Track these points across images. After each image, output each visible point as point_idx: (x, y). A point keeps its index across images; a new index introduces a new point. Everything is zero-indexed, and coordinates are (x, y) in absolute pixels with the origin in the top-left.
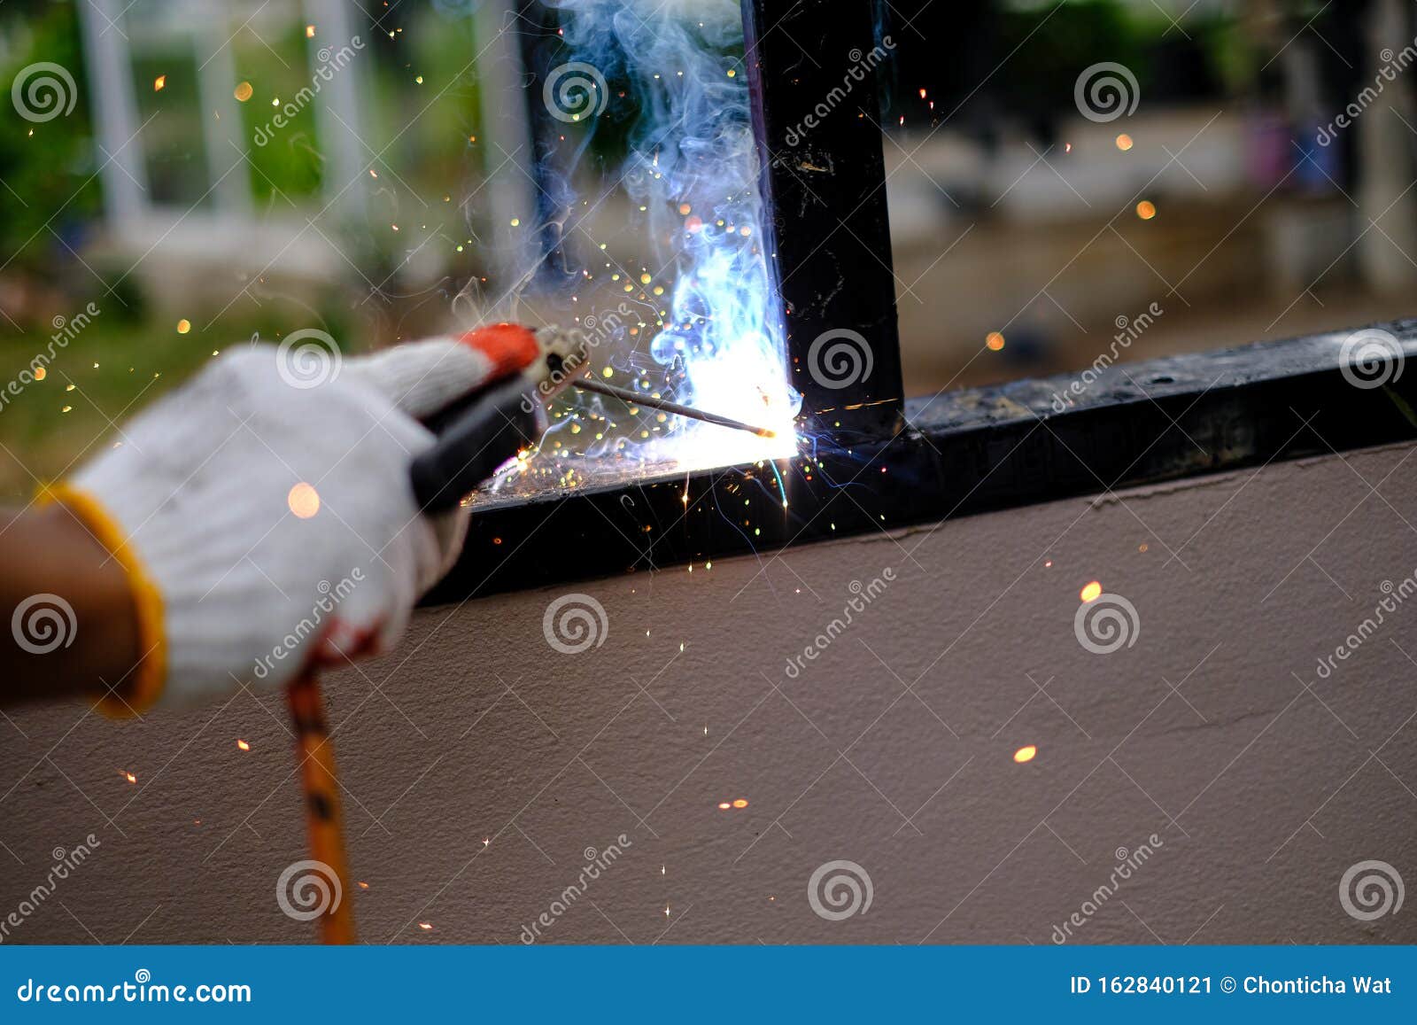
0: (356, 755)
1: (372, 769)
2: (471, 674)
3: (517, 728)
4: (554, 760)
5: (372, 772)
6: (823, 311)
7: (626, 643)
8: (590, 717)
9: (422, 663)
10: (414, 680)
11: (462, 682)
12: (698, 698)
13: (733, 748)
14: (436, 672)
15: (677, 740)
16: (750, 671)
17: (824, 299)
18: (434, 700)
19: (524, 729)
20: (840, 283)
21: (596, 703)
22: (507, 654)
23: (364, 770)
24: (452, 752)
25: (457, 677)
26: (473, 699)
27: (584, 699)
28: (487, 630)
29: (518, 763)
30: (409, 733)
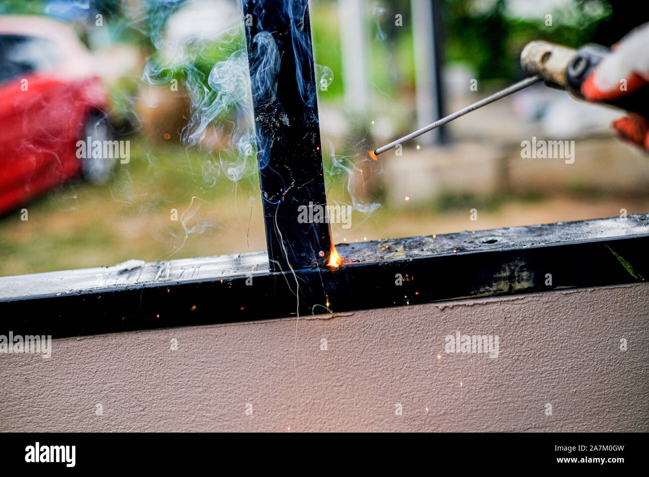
0: (41, 408)
1: (49, 415)
2: (99, 372)
3: (123, 401)
4: (143, 419)
5: (49, 417)
6: (283, 197)
7: (179, 363)
8: (161, 399)
9: (73, 365)
10: (70, 373)
11: (94, 376)
12: (219, 394)
13: (238, 421)
14: (80, 370)
15: (208, 415)
16: (247, 382)
17: (283, 192)
18: (80, 384)
19: (127, 402)
20: (293, 183)
21: (164, 392)
22: (117, 364)
23: (45, 415)
24: (90, 410)
25: (91, 373)
26: (100, 385)
27: (158, 389)
28: (107, 351)
29: (124, 419)
30: (67, 399)
